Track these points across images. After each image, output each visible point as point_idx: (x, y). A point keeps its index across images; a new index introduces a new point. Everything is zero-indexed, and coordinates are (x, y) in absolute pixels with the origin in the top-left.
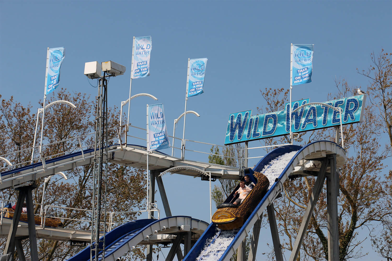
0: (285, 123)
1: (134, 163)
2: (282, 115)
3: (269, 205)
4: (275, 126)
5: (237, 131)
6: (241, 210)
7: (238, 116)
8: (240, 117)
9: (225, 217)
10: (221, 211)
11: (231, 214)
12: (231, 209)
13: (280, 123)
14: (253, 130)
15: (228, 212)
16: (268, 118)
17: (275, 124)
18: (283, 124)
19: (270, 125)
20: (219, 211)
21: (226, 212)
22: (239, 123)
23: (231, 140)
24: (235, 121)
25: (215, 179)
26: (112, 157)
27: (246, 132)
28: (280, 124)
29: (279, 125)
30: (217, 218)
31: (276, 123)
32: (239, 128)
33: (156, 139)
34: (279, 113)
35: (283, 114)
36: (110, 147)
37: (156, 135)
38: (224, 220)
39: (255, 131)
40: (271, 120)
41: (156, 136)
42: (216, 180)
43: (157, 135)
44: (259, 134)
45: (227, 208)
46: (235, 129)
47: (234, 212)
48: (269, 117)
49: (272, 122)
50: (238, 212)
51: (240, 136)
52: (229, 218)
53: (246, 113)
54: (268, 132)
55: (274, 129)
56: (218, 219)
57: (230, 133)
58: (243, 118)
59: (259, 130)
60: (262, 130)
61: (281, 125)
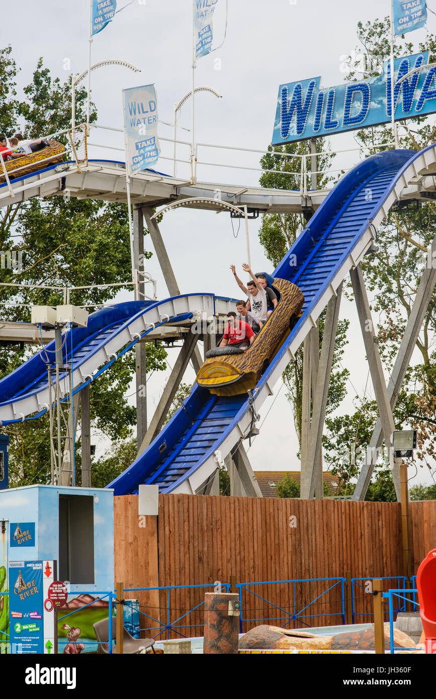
0: (385, 100)
1: (103, 193)
2: (379, 85)
3: (354, 268)
4: (367, 107)
5: (295, 118)
6: (250, 359)
7: (296, 88)
8: (299, 90)
9: (220, 375)
10: (212, 363)
11: (233, 368)
12: (231, 358)
13: (376, 100)
14: (324, 116)
15: (227, 365)
16: (352, 91)
17: (366, 102)
18: (381, 102)
19: (356, 105)
20: (210, 364)
21: (223, 364)
22: (298, 103)
23: (285, 136)
24: (290, 98)
25: (256, 215)
26: (61, 185)
27: (311, 120)
28: (375, 102)
29: (373, 105)
30: (206, 376)
31: (368, 101)
32: (298, 112)
33: (139, 152)
34: (372, 82)
35: (380, 83)
36: (57, 167)
37: (139, 144)
38: (220, 379)
39: (328, 118)
40: (357, 95)
41: (140, 147)
42: (258, 216)
43: (141, 145)
44: (336, 123)
45: (224, 357)
46: (290, 114)
47: (237, 364)
48: (354, 90)
49: (359, 100)
50: (245, 362)
51: (300, 129)
52: (228, 376)
53: (310, 82)
54: (354, 119)
55: (365, 113)
56: (208, 378)
57: (281, 122)
58: (305, 92)
59: (337, 116)
60: (343, 115)
61: (378, 104)
